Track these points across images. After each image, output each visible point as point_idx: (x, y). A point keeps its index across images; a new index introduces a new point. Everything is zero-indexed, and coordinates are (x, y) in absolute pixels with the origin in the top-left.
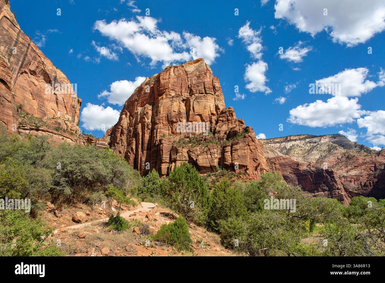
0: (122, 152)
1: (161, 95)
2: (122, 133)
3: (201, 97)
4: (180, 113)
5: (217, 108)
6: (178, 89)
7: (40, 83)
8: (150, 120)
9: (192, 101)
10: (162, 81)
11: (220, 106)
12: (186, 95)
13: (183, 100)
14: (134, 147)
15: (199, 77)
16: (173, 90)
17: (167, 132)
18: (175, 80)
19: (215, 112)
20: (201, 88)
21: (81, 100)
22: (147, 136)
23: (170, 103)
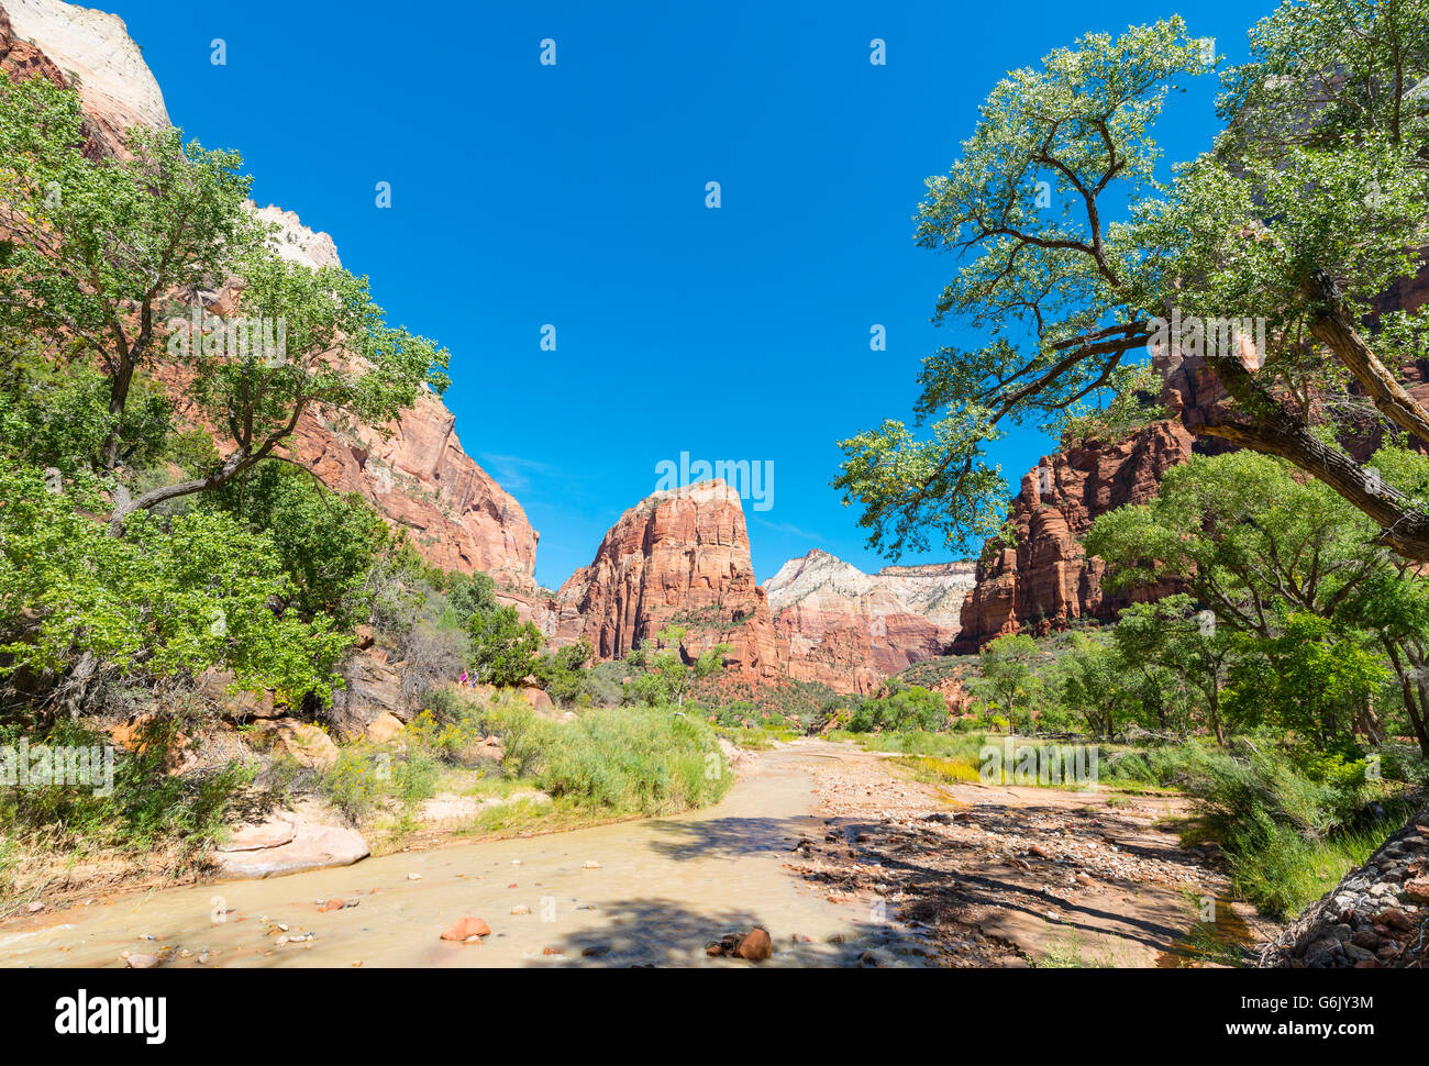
0: (598, 623)
1: (656, 542)
2: (599, 593)
3: (711, 549)
4: (679, 574)
5: (732, 567)
6: (680, 535)
7: (485, 519)
8: (638, 580)
9: (697, 554)
10: (658, 521)
11: (736, 565)
12: (692, 544)
13: (686, 553)
14: (615, 618)
15: (712, 515)
16: (673, 536)
17: (660, 601)
18: (678, 520)
19: (728, 574)
20: (713, 535)
21: (538, 535)
22: (633, 605)
23: (666, 557)
